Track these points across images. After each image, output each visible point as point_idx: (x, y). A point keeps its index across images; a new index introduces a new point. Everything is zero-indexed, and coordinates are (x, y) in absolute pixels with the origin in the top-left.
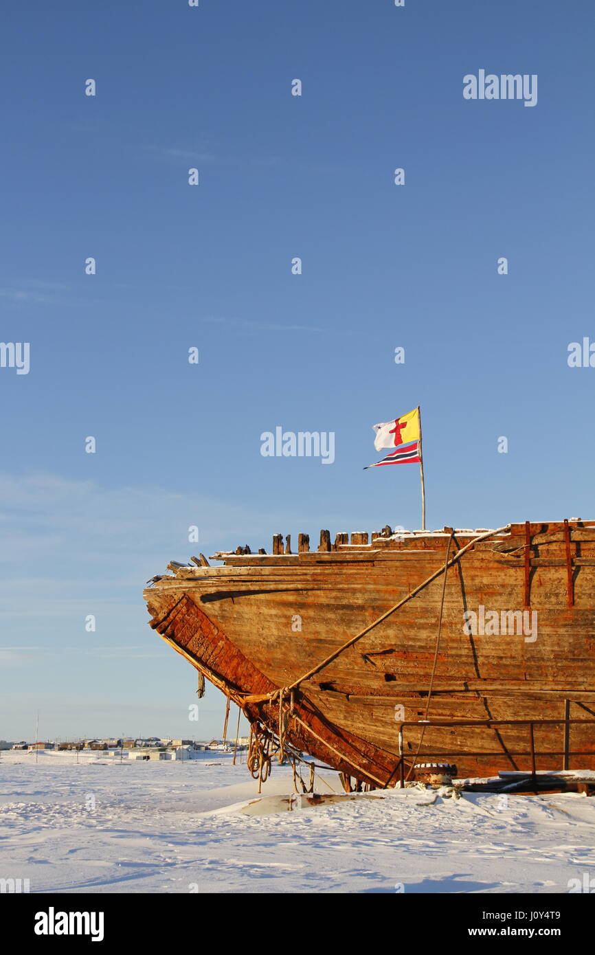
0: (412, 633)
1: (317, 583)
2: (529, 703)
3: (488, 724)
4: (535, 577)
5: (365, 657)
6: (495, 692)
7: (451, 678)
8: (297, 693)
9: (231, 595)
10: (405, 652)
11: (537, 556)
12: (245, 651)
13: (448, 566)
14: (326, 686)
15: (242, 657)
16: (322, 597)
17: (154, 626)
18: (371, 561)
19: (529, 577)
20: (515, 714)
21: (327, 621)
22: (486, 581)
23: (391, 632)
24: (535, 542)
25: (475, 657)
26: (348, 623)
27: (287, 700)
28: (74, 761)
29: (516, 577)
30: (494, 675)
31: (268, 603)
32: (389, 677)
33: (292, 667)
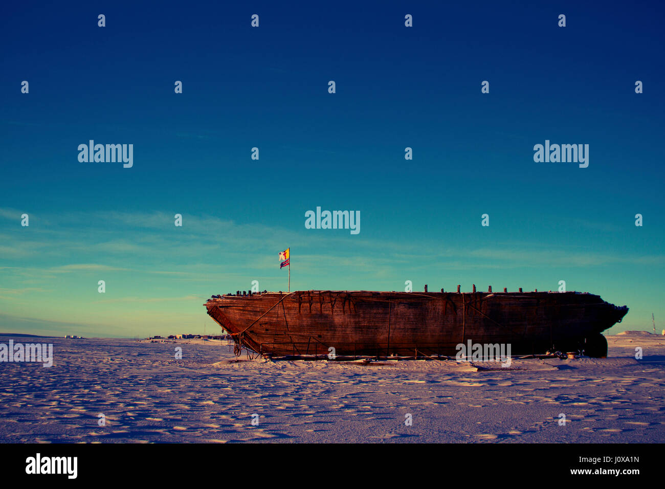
0: (272, 319)
1: (247, 305)
2: (301, 337)
3: (291, 343)
4: (301, 306)
5: (260, 325)
6: (292, 335)
7: (282, 331)
8: (245, 333)
9: (227, 307)
10: (270, 324)
11: (302, 299)
12: (231, 322)
13: (280, 302)
14: (252, 332)
15: (230, 322)
16: (249, 309)
17: (208, 313)
18: (261, 300)
19: (300, 305)
20: (298, 340)
21: (251, 315)
22: (289, 306)
23: (266, 318)
24: (301, 296)
25: (287, 326)
26: (256, 315)
27: (242, 335)
28: (220, 344)
29: (297, 305)
30: (292, 330)
31: (236, 309)
32: (267, 330)
33: (243, 327)
